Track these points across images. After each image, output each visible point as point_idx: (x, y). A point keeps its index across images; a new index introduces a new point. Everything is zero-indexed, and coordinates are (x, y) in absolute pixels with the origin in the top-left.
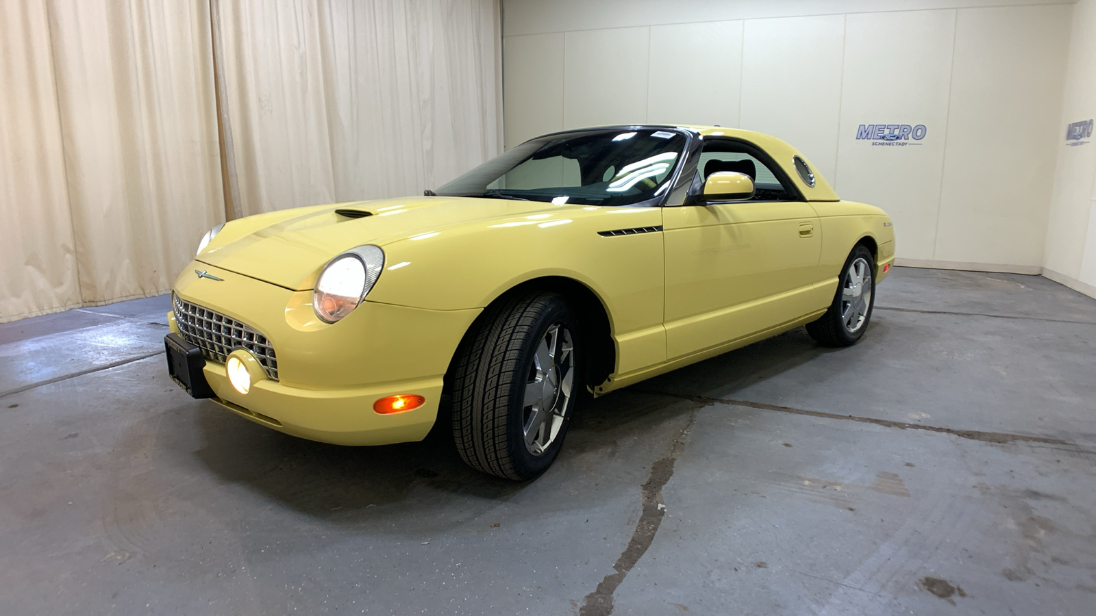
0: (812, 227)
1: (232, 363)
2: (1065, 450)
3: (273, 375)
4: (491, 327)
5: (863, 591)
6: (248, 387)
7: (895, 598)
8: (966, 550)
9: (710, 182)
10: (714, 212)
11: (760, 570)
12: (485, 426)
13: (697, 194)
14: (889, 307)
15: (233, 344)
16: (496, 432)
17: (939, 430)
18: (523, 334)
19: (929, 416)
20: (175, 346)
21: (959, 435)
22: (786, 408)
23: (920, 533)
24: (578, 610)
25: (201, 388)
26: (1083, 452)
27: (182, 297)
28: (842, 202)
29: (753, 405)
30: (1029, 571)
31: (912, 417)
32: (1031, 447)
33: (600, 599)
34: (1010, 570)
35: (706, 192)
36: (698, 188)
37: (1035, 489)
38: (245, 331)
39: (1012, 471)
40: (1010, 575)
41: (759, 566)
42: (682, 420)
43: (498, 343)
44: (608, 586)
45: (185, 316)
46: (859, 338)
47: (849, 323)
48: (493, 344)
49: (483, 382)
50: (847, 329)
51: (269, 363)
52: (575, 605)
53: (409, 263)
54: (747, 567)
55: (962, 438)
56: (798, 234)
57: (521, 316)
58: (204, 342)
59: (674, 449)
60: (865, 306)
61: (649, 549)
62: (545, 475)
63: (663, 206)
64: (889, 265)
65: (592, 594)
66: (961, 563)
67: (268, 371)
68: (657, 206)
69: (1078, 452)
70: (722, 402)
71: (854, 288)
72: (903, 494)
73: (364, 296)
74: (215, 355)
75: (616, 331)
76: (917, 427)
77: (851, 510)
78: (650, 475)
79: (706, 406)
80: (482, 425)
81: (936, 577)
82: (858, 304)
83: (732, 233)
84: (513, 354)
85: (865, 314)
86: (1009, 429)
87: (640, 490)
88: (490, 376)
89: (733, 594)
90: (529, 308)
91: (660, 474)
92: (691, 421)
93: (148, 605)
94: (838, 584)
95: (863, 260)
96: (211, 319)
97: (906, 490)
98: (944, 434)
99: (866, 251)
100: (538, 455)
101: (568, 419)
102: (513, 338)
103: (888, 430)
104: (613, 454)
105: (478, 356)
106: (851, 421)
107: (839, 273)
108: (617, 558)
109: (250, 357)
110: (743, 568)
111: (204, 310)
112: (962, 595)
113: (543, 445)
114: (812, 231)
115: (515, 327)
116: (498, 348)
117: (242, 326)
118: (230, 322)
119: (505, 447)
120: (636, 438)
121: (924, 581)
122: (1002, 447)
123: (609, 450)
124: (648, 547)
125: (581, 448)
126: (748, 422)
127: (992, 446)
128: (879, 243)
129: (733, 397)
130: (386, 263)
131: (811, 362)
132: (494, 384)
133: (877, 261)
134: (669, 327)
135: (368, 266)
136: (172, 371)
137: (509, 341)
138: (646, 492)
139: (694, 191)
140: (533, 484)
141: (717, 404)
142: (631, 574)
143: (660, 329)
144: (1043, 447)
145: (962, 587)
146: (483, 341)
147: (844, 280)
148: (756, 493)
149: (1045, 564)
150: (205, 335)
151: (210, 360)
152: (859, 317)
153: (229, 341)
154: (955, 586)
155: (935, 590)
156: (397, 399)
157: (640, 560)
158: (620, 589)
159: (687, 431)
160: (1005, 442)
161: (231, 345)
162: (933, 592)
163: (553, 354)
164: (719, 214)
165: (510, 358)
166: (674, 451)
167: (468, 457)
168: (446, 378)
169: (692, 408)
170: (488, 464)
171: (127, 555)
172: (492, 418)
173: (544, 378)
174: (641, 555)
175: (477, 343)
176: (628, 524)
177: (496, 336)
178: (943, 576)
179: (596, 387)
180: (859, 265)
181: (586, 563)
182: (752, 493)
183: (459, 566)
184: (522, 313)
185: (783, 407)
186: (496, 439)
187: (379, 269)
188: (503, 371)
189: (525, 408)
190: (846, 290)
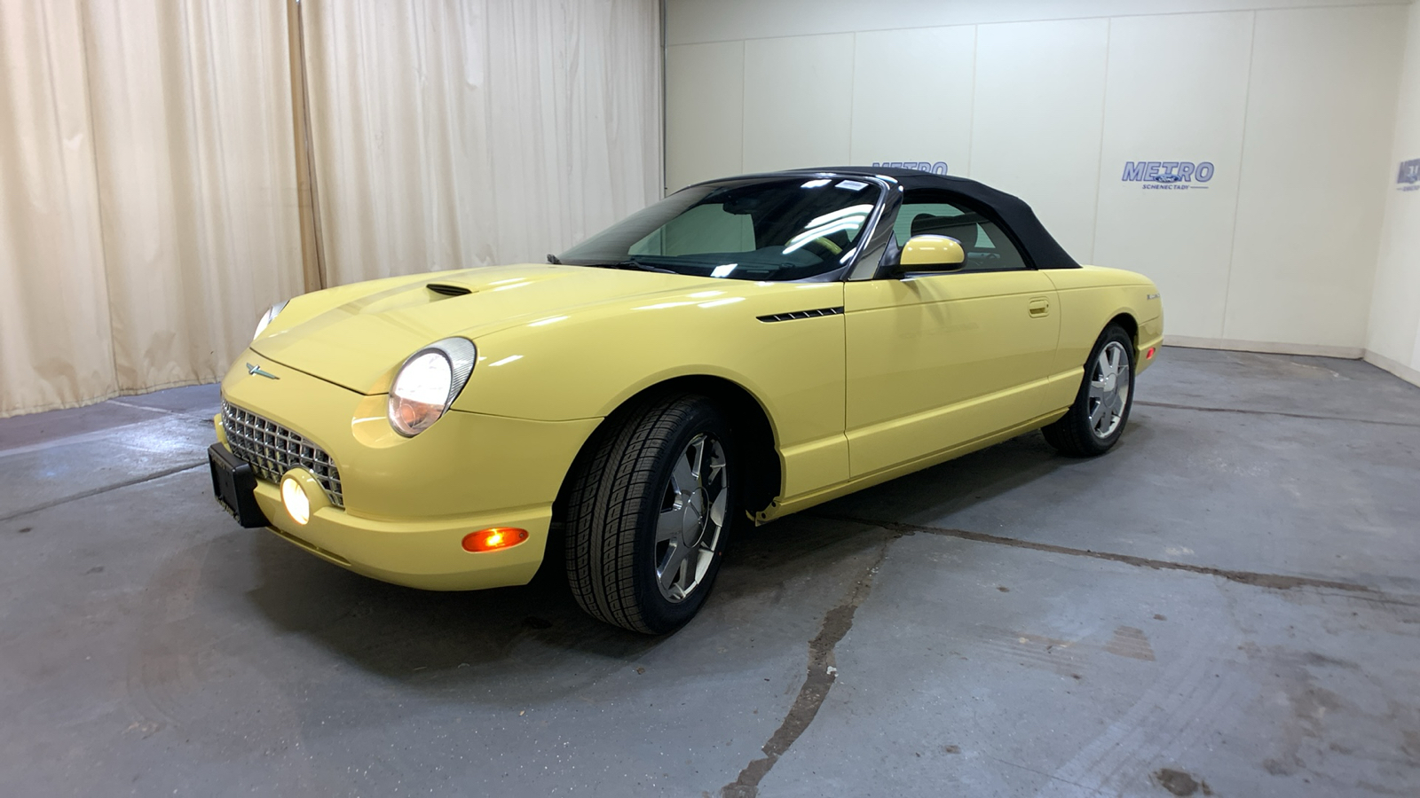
0: (1047, 303)
1: (288, 485)
2: (1365, 599)
3: (337, 503)
4: (616, 441)
5: (1080, 786)
6: (307, 516)
8: (1220, 734)
9: (910, 249)
10: (913, 286)
11: (950, 756)
12: (606, 567)
13: (892, 263)
14: (1158, 401)
15: (289, 461)
16: (620, 575)
17: (1204, 570)
18: (655, 450)
19: (1192, 552)
20: (220, 461)
21: (1228, 578)
22: (1007, 539)
23: (1162, 710)
25: (252, 514)
26: (1388, 602)
27: (228, 400)
28: (1087, 270)
29: (965, 535)
30: (1298, 762)
31: (1172, 553)
32: (1322, 594)
33: (741, 792)
34: (1273, 761)
35: (903, 262)
36: (893, 257)
37: (1319, 652)
38: (303, 446)
39: (1292, 627)
40: (1273, 768)
41: (949, 751)
42: (870, 554)
43: (623, 462)
44: (753, 774)
45: (232, 423)
46: (1111, 446)
47: (1099, 426)
48: (617, 463)
49: (604, 512)
50: (1096, 433)
51: (333, 486)
53: (520, 357)
54: (933, 752)
55: (1232, 582)
56: (1028, 312)
57: (653, 427)
58: (255, 456)
59: (856, 594)
60: (1120, 404)
61: (810, 726)
62: (688, 626)
63: (845, 280)
64: (1154, 349)
65: (731, 784)
66: (1211, 750)
67: (331, 496)
68: (839, 281)
69: (1383, 602)
70: (925, 530)
71: (1105, 381)
72: (1146, 657)
73: (450, 403)
74: (269, 473)
75: (781, 444)
76: (1176, 566)
77: (1076, 677)
78: (822, 628)
79: (904, 536)
80: (603, 566)
81: (1175, 768)
82: (1111, 401)
83: (937, 314)
84: (641, 477)
85: (1120, 415)
86: (1295, 571)
87: (807, 647)
88: (612, 503)
89: (911, 787)
90: (664, 416)
91: (837, 624)
92: (882, 557)
94: (1048, 776)
95: (1118, 344)
96: (264, 428)
97: (1151, 651)
98: (1210, 575)
99: (1123, 333)
100: (674, 601)
101: (720, 554)
102: (642, 455)
103: (1136, 570)
104: (777, 599)
105: (598, 478)
106: (1089, 558)
107: (1084, 362)
108: (768, 738)
109: (309, 477)
110: (928, 754)
111: (254, 417)
112: (1208, 792)
113: (685, 589)
114: (1047, 309)
115: (645, 441)
116: (622, 468)
117: (299, 439)
118: (285, 433)
119: (631, 593)
120: (809, 578)
121: (1160, 773)
122: (1284, 594)
123: (772, 595)
124: (808, 724)
125: (737, 591)
126: (955, 558)
127: (1270, 592)
128: (1140, 320)
129: (939, 524)
130: (480, 359)
131: (1047, 477)
132: (617, 514)
133: (1137, 344)
134: (852, 436)
135: (457, 364)
136: (217, 491)
137: (637, 460)
138: (815, 650)
139: (888, 260)
140: (669, 640)
141: (918, 534)
142: (783, 759)
143: (841, 439)
144: (1337, 595)
145: (1208, 782)
146: (605, 458)
147: (1092, 371)
148: (956, 653)
149: (1320, 753)
150: (257, 448)
151: (262, 479)
152: (1112, 418)
153: (284, 457)
154: (1198, 780)
155: (1173, 786)
156: (491, 534)
157: (797, 741)
158: (767, 780)
159: (876, 570)
160: (1288, 588)
161: (286, 462)
162: (1170, 789)
163: (698, 473)
164: (920, 289)
165: (638, 481)
166: (855, 596)
167: (587, 605)
168: (556, 507)
169: (886, 538)
170: (612, 613)
171: (155, 726)
172: (614, 557)
173: (685, 505)
174: (800, 734)
175: (598, 461)
176: (786, 693)
177: (621, 453)
178: (1186, 767)
179: (757, 513)
180: (1113, 351)
181: (728, 744)
182: (951, 653)
183: (567, 746)
184: (656, 423)
185: (1002, 539)
186: (620, 583)
187: (470, 368)
188: (628, 497)
189: (658, 543)
190: (1094, 383)
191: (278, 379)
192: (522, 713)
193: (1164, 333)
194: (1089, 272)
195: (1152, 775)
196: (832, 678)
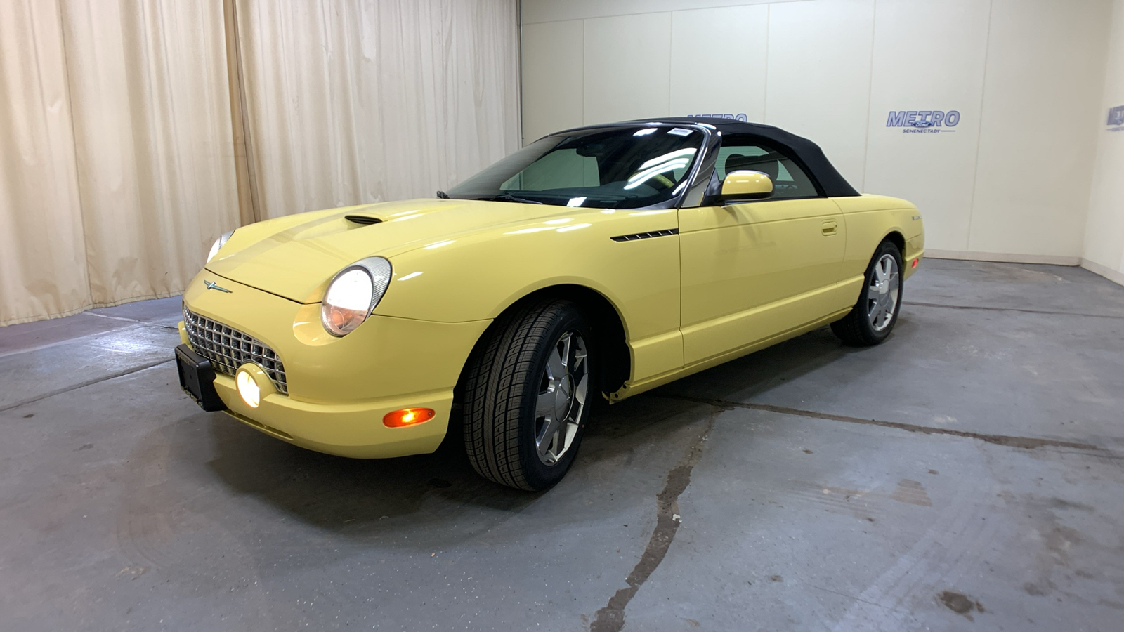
0: (835, 224)
1: (242, 377)
2: (1096, 455)
3: (282, 389)
4: (502, 338)
5: (880, 606)
6: (258, 401)
7: (912, 614)
8: (987, 563)
9: (729, 182)
10: (732, 212)
11: (775, 584)
12: (496, 438)
13: (714, 194)
14: (919, 302)
15: (242, 357)
16: (508, 445)
17: (966, 434)
18: (534, 345)
19: (955, 420)
20: (185, 359)
21: (985, 440)
22: (808, 412)
23: (940, 545)
24: (589, 626)
25: (212, 401)
26: (1113, 457)
27: (191, 309)
28: (865, 197)
29: (774, 409)
30: (1051, 585)
31: (939, 421)
32: (1060, 452)
33: (611, 614)
34: (1031, 584)
35: (724, 192)
36: (716, 188)
37: (1061, 498)
38: (254, 345)
39: (1039, 478)
40: (1031, 590)
41: (774, 580)
42: (701, 425)
43: (509, 354)
44: (620, 600)
45: (195, 328)
46: (886, 337)
47: (875, 321)
48: (504, 356)
49: (494, 395)
50: (873, 327)
51: (278, 377)
52: (586, 620)
53: (421, 273)
54: (761, 581)
55: (988, 443)
56: (820, 232)
57: (532, 326)
58: (213, 354)
59: (691, 457)
60: (892, 302)
61: (663, 561)
62: (560, 484)
63: (678, 207)
64: (918, 260)
65: (603, 609)
66: (982, 576)
67: (277, 385)
68: (674, 208)
69: (1109, 457)
70: (742, 405)
71: (880, 286)
72: (924, 504)
73: (372, 309)
74: (225, 367)
75: (631, 338)
76: (943, 431)
77: (871, 520)
79: (726, 411)
80: (494, 437)
81: (955, 592)
82: (885, 301)
83: (750, 234)
84: (523, 366)
85: (892, 312)
86: (1037, 434)
87: (656, 500)
88: (500, 388)
89: (746, 609)
90: (540, 318)
91: (677, 482)
92: (710, 427)
93: (161, 621)
94: (854, 598)
95: (891, 256)
96: (221, 332)
97: (928, 498)
98: (971, 439)
99: (893, 247)
100: (548, 464)
101: (583, 426)
102: (524, 349)
103: (913, 435)
104: (629, 462)
105: (488, 368)
106: (874, 426)
107: (864, 270)
108: (629, 572)
109: (259, 370)
110: (758, 582)
111: (213, 323)
112: (981, 610)
113: (557, 455)
114: (835, 229)
115: (525, 338)
116: (508, 359)
117: (250, 340)
118: (239, 335)
119: (517, 459)
120: (652, 445)
121: (942, 595)
122: (1030, 452)
123: (625, 458)
124: (661, 560)
125: (597, 456)
126: (768, 427)
127: (1019, 452)
128: (906, 237)
129: (753, 401)
130: (394, 274)
131: (836, 363)
132: (505, 397)
133: (905, 256)
134: (686, 331)
135: (376, 278)
136: (183, 383)
137: (519, 353)
138: (661, 501)
139: (712, 191)
140: (545, 495)
141: (737, 408)
142: (643, 588)
143: (677, 334)
144: (1072, 452)
145: (981, 601)
146: (493, 353)
147: (870, 278)
148: (773, 503)
149: (1068, 578)
150: (215, 348)
151: (220, 372)
152: (886, 315)
153: (238, 355)
154: (973, 601)
155: (953, 605)
156: (407, 413)
157: (652, 574)
158: (632, 604)
159: (706, 438)
160: (1033, 447)
161: (240, 359)
162: (951, 607)
163: (566, 363)
164: (737, 213)
165: (521, 370)
166: (691, 459)
167: (480, 469)
168: (456, 391)
169: (712, 413)
170: (501, 475)
171: (142, 569)
172: (503, 430)
173: (557, 388)
174: (655, 568)
175: (488, 355)
176: (642, 536)
177: (506, 348)
178: (962, 590)
179: (611, 394)
180: (886, 261)
181: (598, 577)
182: (770, 502)
183: (470, 580)
184: (533, 323)
185: (805, 412)
186: (508, 451)
187: (387, 281)
188: (513, 383)
189: (537, 419)
190: (872, 288)
191: (231, 292)
192: (433, 555)
193: (925, 247)
194: (866, 199)
195: (935, 596)
196: (677, 523)
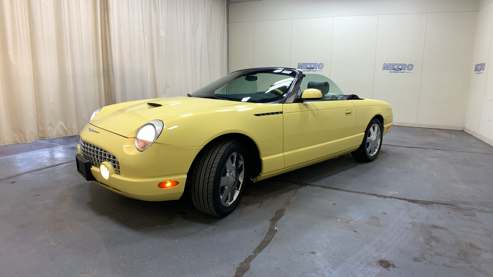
0: (351, 111)
1: (102, 167)
2: (453, 208)
3: (118, 172)
4: (208, 154)
5: (353, 264)
6: (108, 177)
7: (366, 268)
8: (400, 249)
9: (305, 93)
10: (306, 105)
11: (312, 255)
12: (204, 194)
13: (299, 98)
14: (392, 144)
15: (103, 159)
16: (208, 197)
17: (401, 199)
18: (220, 157)
19: (398, 193)
20: (80, 159)
21: (409, 201)
22: (337, 188)
23: (382, 242)
24: (235, 269)
25: (90, 176)
26: (460, 209)
27: (82, 139)
28: (366, 100)
29: (323, 187)
30: (424, 258)
31: (391, 193)
32: (439, 207)
33: (245, 265)
34: (416, 258)
35: (303, 97)
36: (299, 95)
37: (435, 225)
38: (107, 154)
39: (428, 217)
40: (416, 260)
41: (312, 253)
42: (291, 193)
43: (210, 160)
44: (249, 260)
45: (84, 147)
46: (375, 159)
47: (370, 152)
48: (208, 161)
49: (203, 176)
50: (369, 154)
51: (117, 167)
52: (235, 267)
53: (177, 126)
54: (307, 253)
55: (410, 203)
56: (345, 114)
57: (220, 149)
58: (91, 158)
59: (286, 205)
60: (378, 145)
61: (268, 245)
62: (231, 214)
63: (283, 103)
64: (390, 127)
65: (242, 262)
66: (397, 254)
67: (116, 170)
68: (281, 103)
69: (459, 209)
70: (310, 185)
71: (372, 137)
72: (379, 226)
73: (155, 141)
74: (96, 163)
75: (262, 156)
76: (391, 197)
77: (355, 232)
78: (274, 215)
79: (303, 187)
80: (203, 194)
81: (385, 260)
82: (375, 143)
83: (314, 114)
84: (216, 165)
85: (378, 148)
86: (431, 199)
87: (269, 221)
88: (206, 174)
89: (299, 264)
90: (223, 146)
91: (279, 214)
92: (295, 193)
93: (65, 263)
94: (343, 261)
95: (377, 125)
96: (94, 148)
97: (381, 224)
98: (403, 200)
99: (378, 121)
100: (226, 206)
101: (242, 191)
102: (216, 158)
103: (379, 199)
104: (260, 207)
105: (202, 165)
106: (364, 194)
107: (365, 131)
108: (254, 249)
109: (109, 164)
111: (91, 145)
112: (394, 267)
113: (230, 202)
114: (351, 113)
115: (217, 154)
116: (210, 162)
117: (106, 152)
118: (102, 150)
119: (212, 203)
120: (271, 200)
121: (379, 261)
122: (426, 207)
123: (259, 205)
125: (247, 204)
126: (319, 194)
127: (422, 206)
128: (384, 117)
129: (315, 183)
130: (164, 127)
131: (352, 169)
132: (208, 177)
133: (384, 125)
134: (285, 154)
135: (157, 128)
136: (78, 170)
137: (214, 160)
138: (271, 222)
139: (298, 96)
140: (225, 219)
141: (308, 186)
142: (259, 255)
143: (282, 154)
144: (444, 207)
145: (394, 263)
146: (204, 159)
147: (367, 133)
148: (317, 224)
149: (431, 255)
150: (92, 155)
151: (94, 165)
152: (375, 149)
153: (101, 158)
154: (391, 263)
155: (383, 265)
156: (167, 183)
157: (264, 250)
158: (254, 261)
159: (293, 198)
160: (428, 205)
161: (102, 160)
162: (382, 265)
163: (234, 165)
164: (308, 106)
165: (215, 166)
166: (286, 206)
167: (198, 207)
168: (188, 174)
169: (297, 188)
170: (206, 209)
171: (58, 243)
172: (206, 191)
173: (230, 175)
174: (265, 248)
175: (202, 160)
176: (261, 235)
177: (209, 157)
178: (388, 259)
179: (254, 178)
180: (375, 127)
181: (242, 250)
182: (315, 224)
183: (190, 250)
184: (221, 148)
185: (335, 188)
186: (208, 199)
187: (161, 130)
188: (211, 172)
189: (221, 187)
190: (368, 138)
191: (99, 133)
192: (176, 240)
193: (393, 121)
194: (367, 101)
195: (377, 261)
196: (276, 231)
